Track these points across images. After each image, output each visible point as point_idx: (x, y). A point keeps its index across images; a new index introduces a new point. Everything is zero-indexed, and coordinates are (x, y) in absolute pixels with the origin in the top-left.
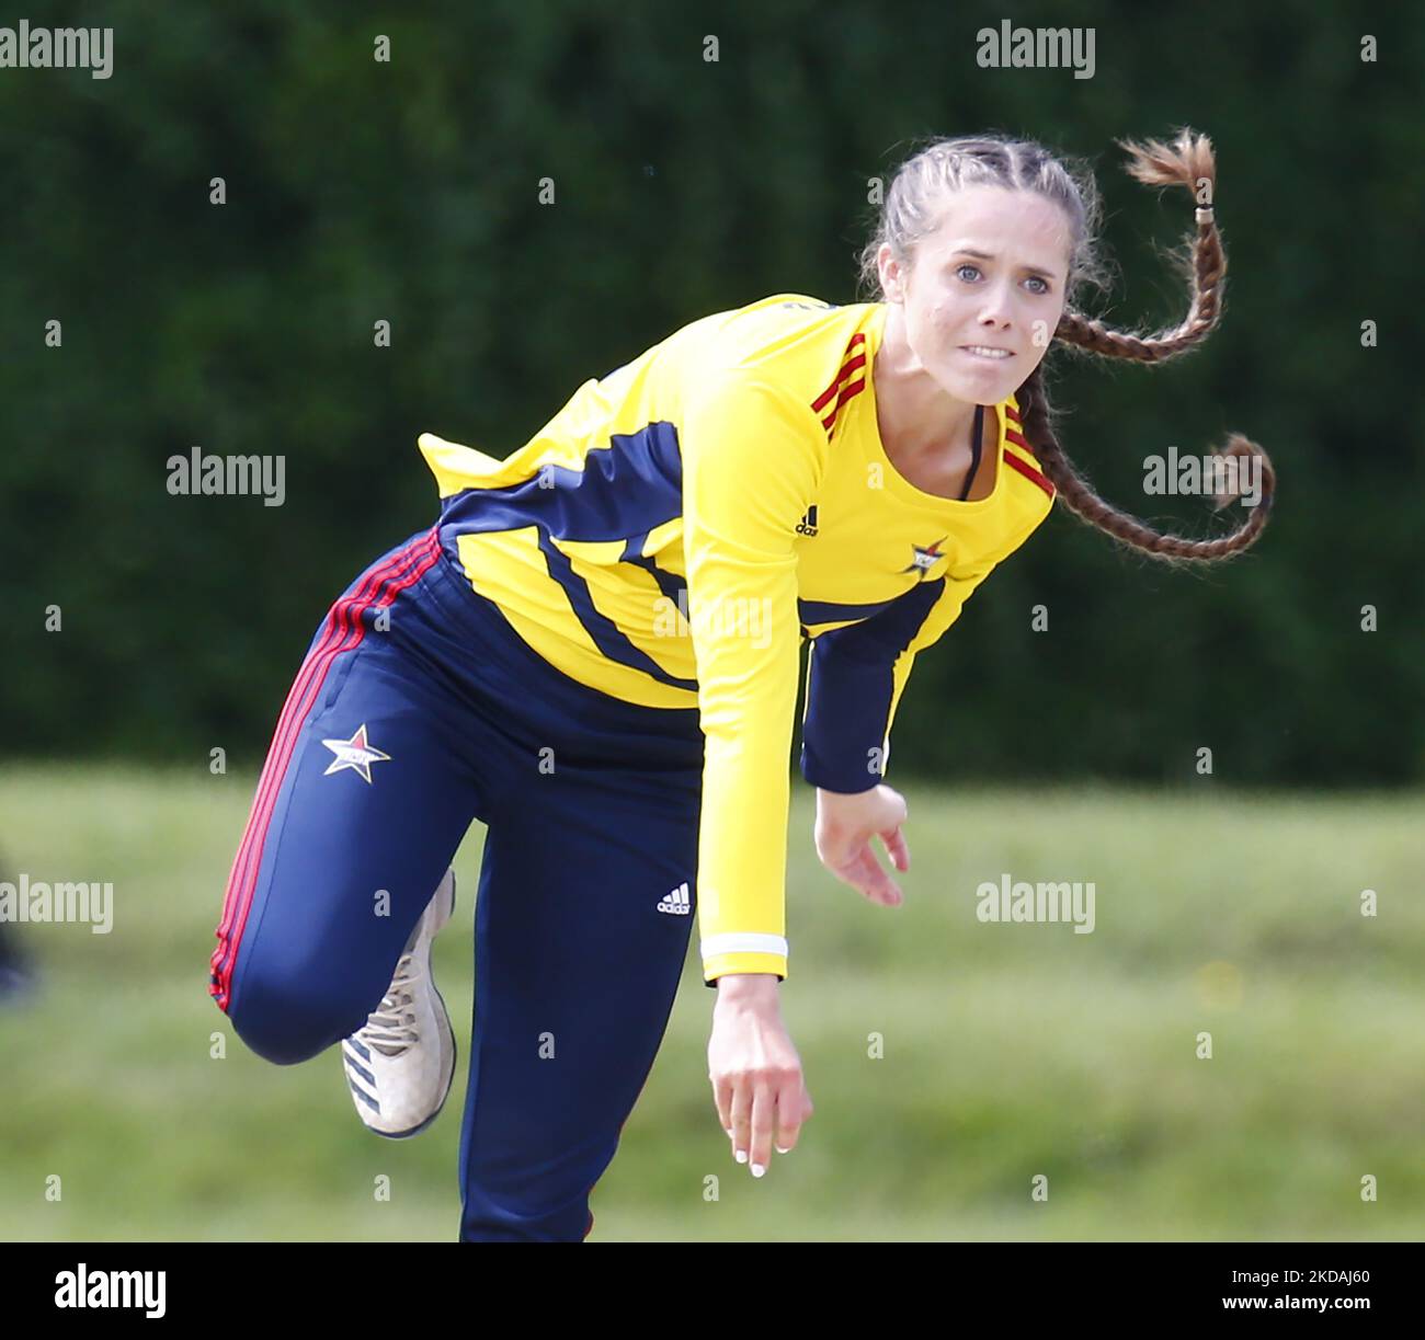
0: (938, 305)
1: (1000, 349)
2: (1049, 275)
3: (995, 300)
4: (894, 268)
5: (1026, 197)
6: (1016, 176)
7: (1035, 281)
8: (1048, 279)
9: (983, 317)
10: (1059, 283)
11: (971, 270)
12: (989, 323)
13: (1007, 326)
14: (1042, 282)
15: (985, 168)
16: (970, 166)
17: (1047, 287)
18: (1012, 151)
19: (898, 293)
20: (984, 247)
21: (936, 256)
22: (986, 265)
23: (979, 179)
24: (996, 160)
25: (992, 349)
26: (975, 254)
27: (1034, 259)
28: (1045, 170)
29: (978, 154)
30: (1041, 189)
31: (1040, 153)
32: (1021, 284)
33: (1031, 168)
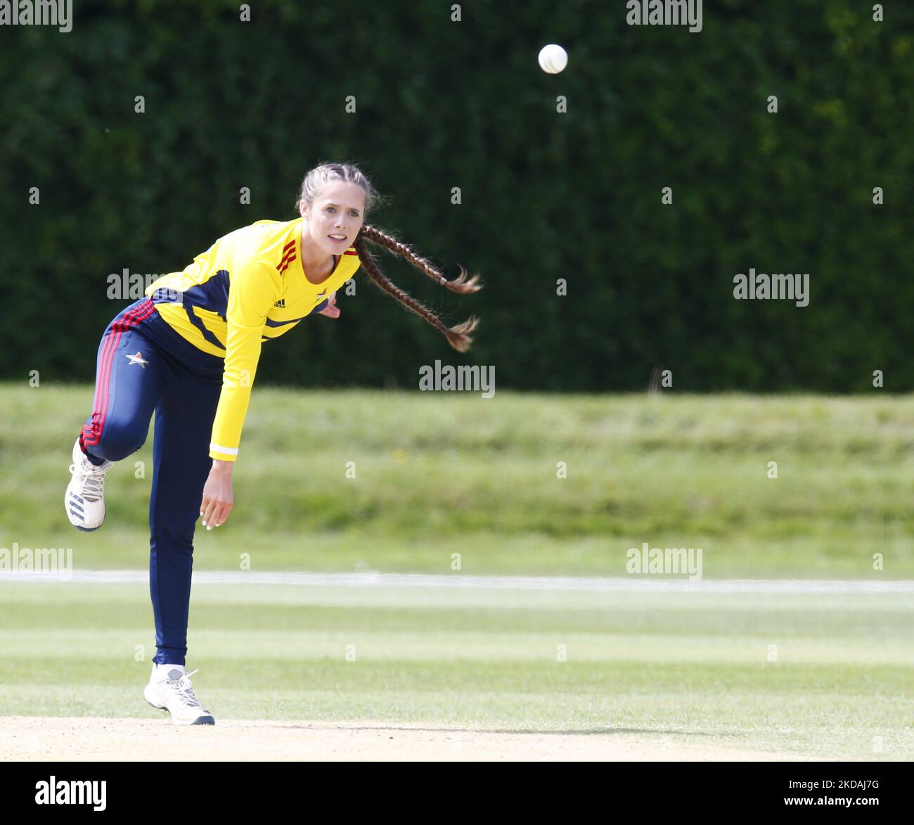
0: (321, 221)
1: (342, 235)
2: (358, 211)
3: (340, 220)
4: (305, 209)
5: (350, 184)
6: (346, 176)
7: (353, 213)
8: (358, 213)
9: (336, 225)
10: (361, 213)
11: (331, 209)
12: (338, 227)
13: (344, 228)
14: (355, 213)
15: (336, 174)
16: (332, 173)
17: (357, 215)
18: (345, 168)
19: (307, 216)
20: (335, 202)
21: (320, 205)
22: (336, 208)
23: (334, 178)
24: (340, 172)
25: (339, 235)
26: (332, 205)
27: (352, 206)
28: (356, 175)
29: (333, 169)
30: (355, 182)
31: (355, 169)
32: (348, 214)
33: (352, 175)
